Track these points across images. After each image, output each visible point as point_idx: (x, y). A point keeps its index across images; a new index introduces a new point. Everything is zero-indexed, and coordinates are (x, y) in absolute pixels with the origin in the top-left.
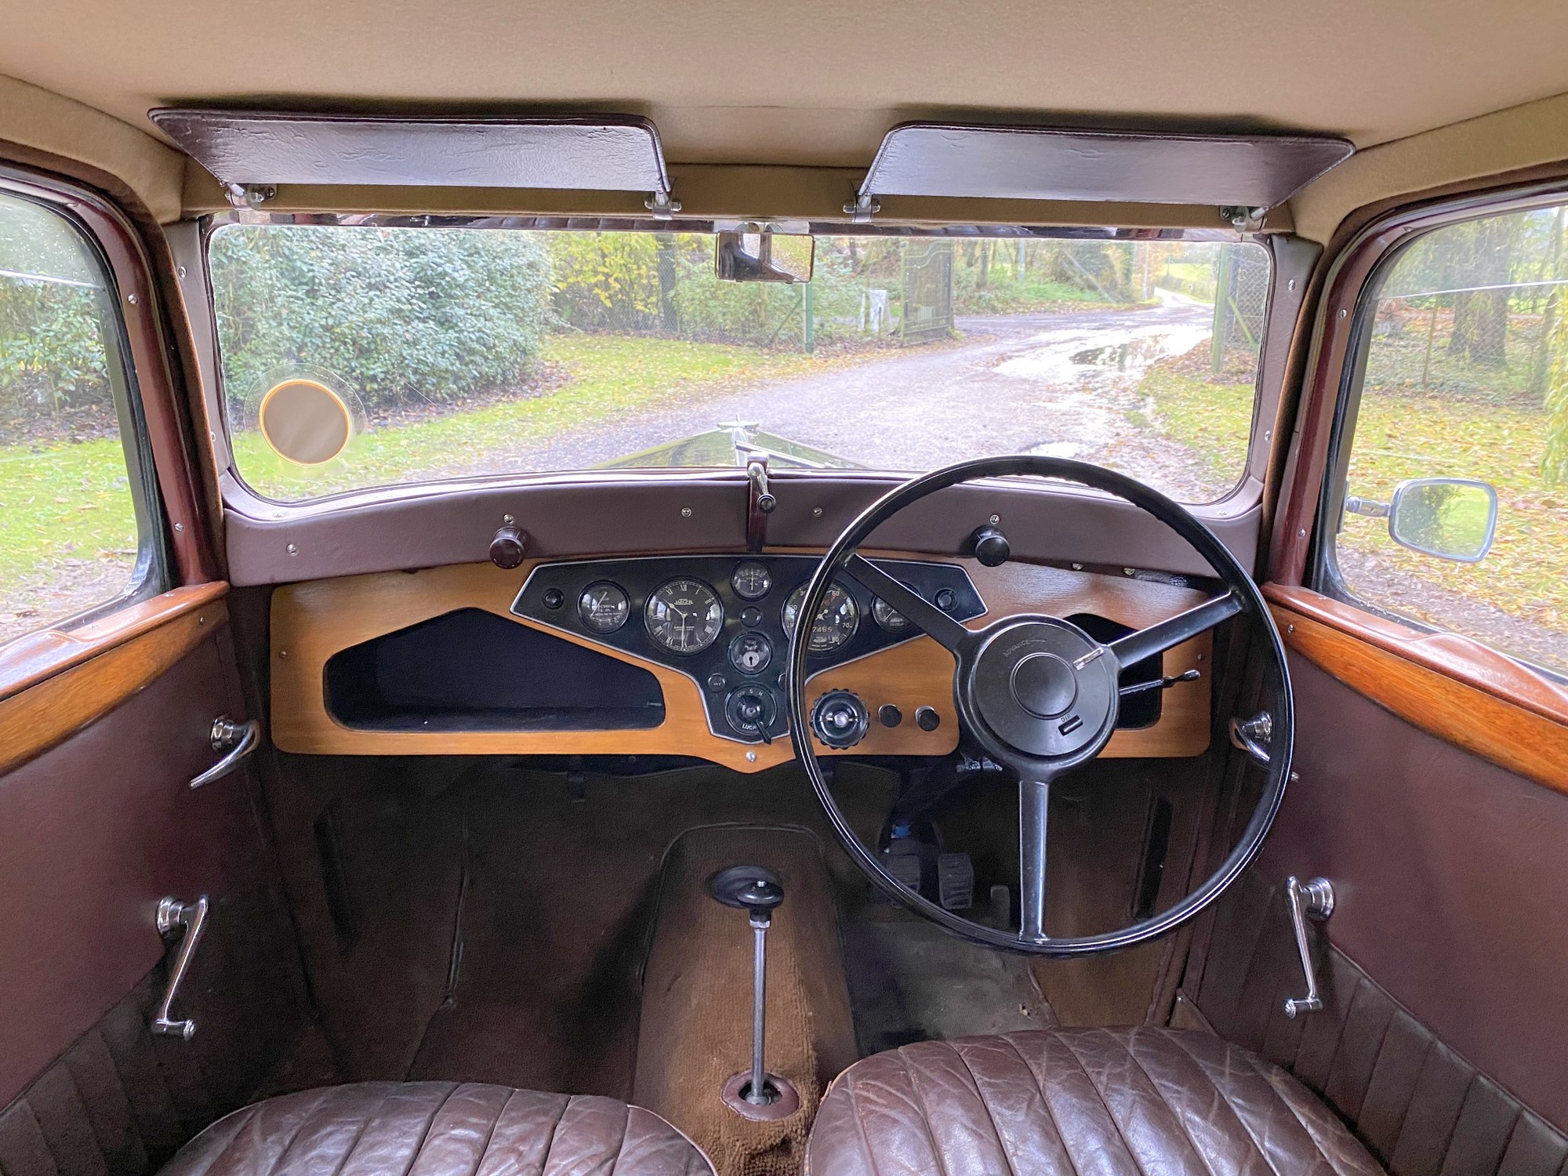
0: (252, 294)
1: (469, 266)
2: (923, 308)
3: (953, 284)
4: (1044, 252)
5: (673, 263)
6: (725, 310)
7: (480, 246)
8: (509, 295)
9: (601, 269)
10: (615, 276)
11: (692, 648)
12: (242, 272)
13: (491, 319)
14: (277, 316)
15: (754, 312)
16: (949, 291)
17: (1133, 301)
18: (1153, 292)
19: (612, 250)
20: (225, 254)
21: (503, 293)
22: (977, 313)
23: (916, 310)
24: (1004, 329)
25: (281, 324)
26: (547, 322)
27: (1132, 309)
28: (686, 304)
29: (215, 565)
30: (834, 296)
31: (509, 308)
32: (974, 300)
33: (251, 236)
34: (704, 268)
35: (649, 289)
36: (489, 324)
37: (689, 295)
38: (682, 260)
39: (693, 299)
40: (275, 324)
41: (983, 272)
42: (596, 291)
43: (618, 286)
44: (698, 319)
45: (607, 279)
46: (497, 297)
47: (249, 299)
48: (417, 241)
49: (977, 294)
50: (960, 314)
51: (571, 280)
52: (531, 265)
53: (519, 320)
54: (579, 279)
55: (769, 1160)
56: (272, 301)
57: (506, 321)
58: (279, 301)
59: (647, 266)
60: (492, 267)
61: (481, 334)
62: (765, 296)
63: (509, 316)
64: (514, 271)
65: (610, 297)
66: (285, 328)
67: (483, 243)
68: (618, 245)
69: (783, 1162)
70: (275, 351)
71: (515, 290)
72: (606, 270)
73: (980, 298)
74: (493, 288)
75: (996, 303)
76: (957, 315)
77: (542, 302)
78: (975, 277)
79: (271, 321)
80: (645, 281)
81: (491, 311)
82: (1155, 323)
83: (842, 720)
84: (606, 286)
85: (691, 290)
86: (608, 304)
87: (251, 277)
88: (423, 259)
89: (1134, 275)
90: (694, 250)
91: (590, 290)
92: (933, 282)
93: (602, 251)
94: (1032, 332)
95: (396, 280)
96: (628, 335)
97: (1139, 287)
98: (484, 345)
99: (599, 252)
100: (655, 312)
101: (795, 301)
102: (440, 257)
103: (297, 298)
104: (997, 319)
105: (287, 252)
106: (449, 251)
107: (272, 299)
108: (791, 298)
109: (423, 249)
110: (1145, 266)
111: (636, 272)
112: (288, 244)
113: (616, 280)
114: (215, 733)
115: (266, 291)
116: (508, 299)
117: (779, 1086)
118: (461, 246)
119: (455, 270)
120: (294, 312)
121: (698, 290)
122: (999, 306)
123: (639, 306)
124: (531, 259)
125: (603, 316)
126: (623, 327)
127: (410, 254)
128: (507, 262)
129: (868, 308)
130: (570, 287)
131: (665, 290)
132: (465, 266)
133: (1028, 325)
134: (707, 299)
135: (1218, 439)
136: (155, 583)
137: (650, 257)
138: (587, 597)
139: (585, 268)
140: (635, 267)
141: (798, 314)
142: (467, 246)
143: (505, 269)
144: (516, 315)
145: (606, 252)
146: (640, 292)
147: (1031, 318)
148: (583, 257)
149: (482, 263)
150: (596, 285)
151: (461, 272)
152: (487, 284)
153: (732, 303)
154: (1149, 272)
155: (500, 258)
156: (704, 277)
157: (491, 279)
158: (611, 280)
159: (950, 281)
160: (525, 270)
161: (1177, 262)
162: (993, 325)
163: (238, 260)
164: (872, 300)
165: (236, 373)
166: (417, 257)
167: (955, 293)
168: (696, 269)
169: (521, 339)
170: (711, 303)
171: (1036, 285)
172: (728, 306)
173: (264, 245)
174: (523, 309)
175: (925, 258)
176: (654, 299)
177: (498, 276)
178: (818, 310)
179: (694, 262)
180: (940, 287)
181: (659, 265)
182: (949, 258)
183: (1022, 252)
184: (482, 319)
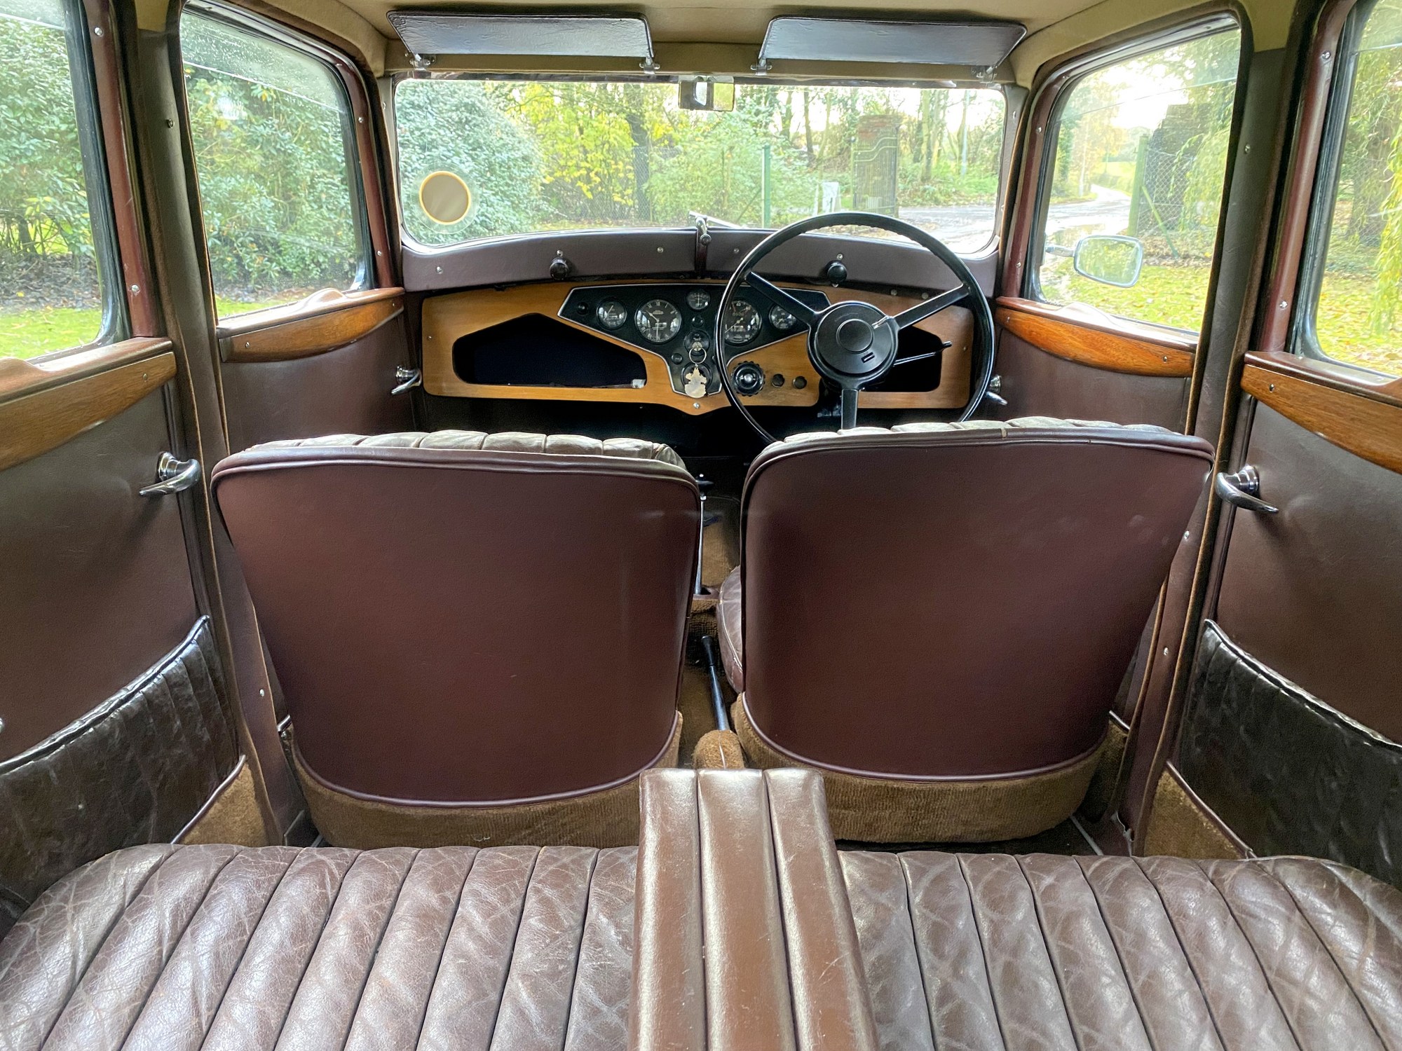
0: (297, 181)
1: (473, 159)
2: (870, 199)
3: (898, 177)
4: (985, 149)
5: (645, 158)
6: (693, 201)
7: (482, 141)
8: (508, 185)
9: (583, 164)
10: (596, 170)
11: (663, 340)
12: (288, 162)
13: (492, 206)
14: (318, 200)
15: (718, 202)
16: (894, 183)
17: (1067, 196)
18: (1090, 188)
19: (593, 147)
20: (275, 147)
21: (502, 183)
22: (922, 205)
23: (864, 200)
24: (945, 219)
25: (321, 207)
26: (538, 209)
27: (1064, 202)
28: (659, 195)
29: (397, 280)
30: (790, 187)
31: (507, 197)
32: (919, 193)
33: (295, 132)
34: (674, 162)
35: (625, 183)
36: (490, 209)
37: (662, 186)
38: (655, 155)
39: (665, 191)
40: (316, 207)
41: (928, 167)
42: (579, 184)
43: (598, 180)
44: (668, 208)
45: (588, 174)
46: (496, 186)
47: (294, 186)
48: (429, 136)
49: (921, 187)
50: (905, 205)
51: (558, 174)
52: (525, 158)
53: (515, 207)
54: (564, 173)
55: (703, 617)
56: (314, 188)
57: (505, 207)
58: (319, 187)
59: (623, 162)
60: (492, 159)
61: (484, 218)
62: (729, 188)
63: (506, 202)
64: (511, 163)
65: (591, 190)
66: (324, 210)
67: (484, 139)
68: (599, 143)
69: (711, 619)
70: (317, 230)
71: (512, 180)
72: (588, 165)
73: (925, 190)
74: (493, 178)
75: (939, 196)
76: (903, 206)
77: (535, 192)
78: (921, 172)
79: (313, 205)
80: (621, 175)
81: (492, 198)
82: (1083, 215)
83: (749, 379)
84: (588, 180)
85: (663, 181)
86: (590, 196)
87: (296, 167)
88: (435, 153)
89: (1071, 172)
90: (665, 146)
91: (573, 184)
92: (880, 175)
93: (583, 146)
94: (970, 221)
95: (412, 171)
96: (607, 223)
97: (1075, 184)
98: (487, 228)
99: (581, 149)
100: (630, 203)
101: (755, 191)
102: (449, 151)
103: (334, 185)
104: (940, 210)
105: (324, 146)
106: (457, 145)
107: (312, 186)
108: (751, 189)
109: (435, 144)
110: (1083, 164)
111: (614, 167)
112: (325, 138)
113: (597, 174)
114: (398, 374)
115: (308, 179)
116: (506, 188)
117: (710, 590)
118: (465, 140)
119: (461, 162)
120: (331, 196)
121: (669, 183)
122: (942, 198)
123: (617, 198)
124: (525, 153)
125: (585, 208)
126: (602, 216)
127: (423, 148)
128: (505, 156)
129: (821, 198)
130: (557, 179)
131: (640, 182)
132: (470, 159)
133: (967, 215)
134: (676, 191)
135: (1116, 308)
136: (368, 284)
137: (626, 153)
138: (601, 310)
139: (569, 164)
140: (613, 162)
141: (758, 204)
142: (470, 142)
143: (503, 161)
144: (513, 202)
145: (588, 148)
146: (618, 185)
147: (970, 209)
148: (568, 153)
149: (484, 157)
150: (579, 178)
151: (467, 164)
152: (488, 175)
153: (699, 194)
154: (1087, 169)
155: (499, 152)
156: (674, 170)
157: (492, 171)
158: (592, 175)
159: (895, 175)
160: (521, 163)
161: (1115, 160)
162: (935, 215)
163: (284, 152)
164: (824, 191)
165: (286, 249)
166: (430, 150)
167: (900, 186)
168: (667, 164)
169: (517, 223)
170: (681, 194)
171: (976, 180)
172: (695, 197)
173: (306, 140)
174: (518, 197)
175: (873, 153)
176: (629, 191)
177: (497, 167)
178: (775, 200)
179: (665, 157)
180: (886, 179)
181: (635, 160)
182: (895, 153)
183: (965, 148)
184: (485, 205)
